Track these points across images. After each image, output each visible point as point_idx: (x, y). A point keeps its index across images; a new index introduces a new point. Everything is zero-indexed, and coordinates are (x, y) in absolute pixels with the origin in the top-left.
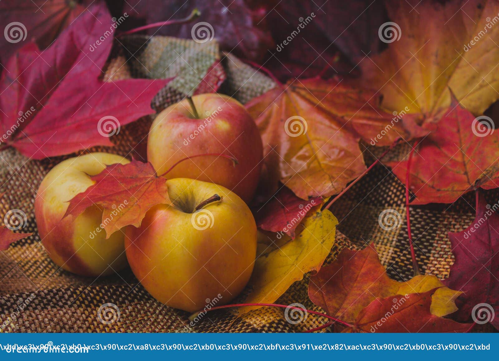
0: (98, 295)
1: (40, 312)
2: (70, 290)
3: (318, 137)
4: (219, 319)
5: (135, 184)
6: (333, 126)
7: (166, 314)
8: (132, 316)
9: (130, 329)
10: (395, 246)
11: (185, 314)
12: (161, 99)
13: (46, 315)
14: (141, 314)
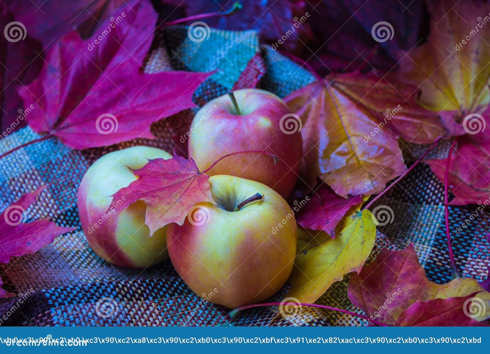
0: (140, 289)
1: (84, 305)
2: (113, 283)
3: (357, 133)
4: (258, 316)
5: (177, 180)
6: (372, 122)
7: (206, 309)
8: (172, 310)
9: (170, 323)
10: (433, 245)
11: (224, 310)
12: (201, 90)
13: (90, 308)
14: (181, 308)
